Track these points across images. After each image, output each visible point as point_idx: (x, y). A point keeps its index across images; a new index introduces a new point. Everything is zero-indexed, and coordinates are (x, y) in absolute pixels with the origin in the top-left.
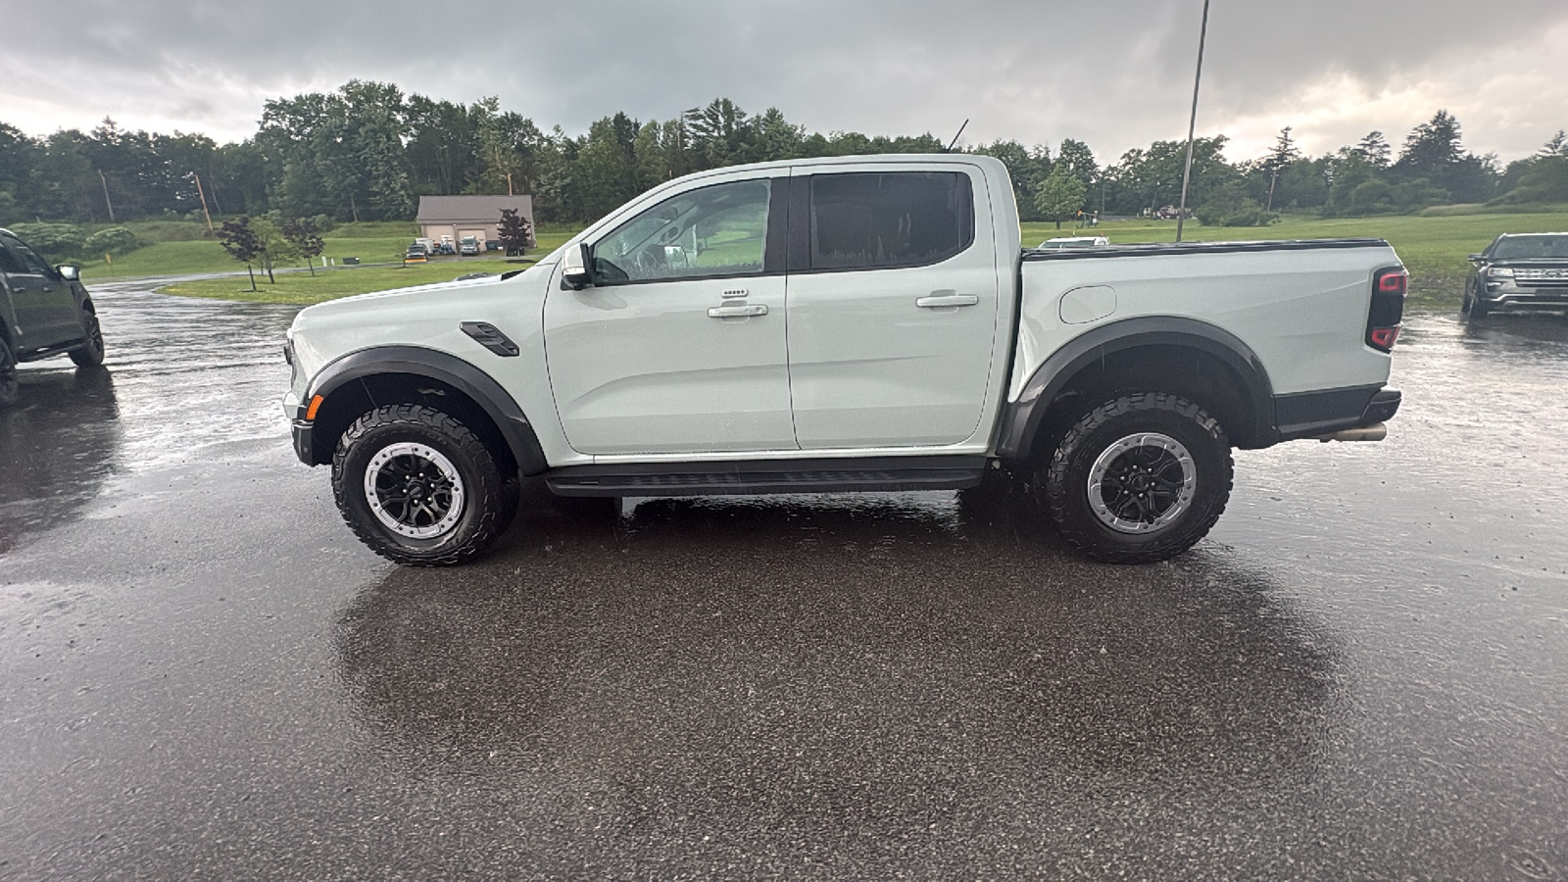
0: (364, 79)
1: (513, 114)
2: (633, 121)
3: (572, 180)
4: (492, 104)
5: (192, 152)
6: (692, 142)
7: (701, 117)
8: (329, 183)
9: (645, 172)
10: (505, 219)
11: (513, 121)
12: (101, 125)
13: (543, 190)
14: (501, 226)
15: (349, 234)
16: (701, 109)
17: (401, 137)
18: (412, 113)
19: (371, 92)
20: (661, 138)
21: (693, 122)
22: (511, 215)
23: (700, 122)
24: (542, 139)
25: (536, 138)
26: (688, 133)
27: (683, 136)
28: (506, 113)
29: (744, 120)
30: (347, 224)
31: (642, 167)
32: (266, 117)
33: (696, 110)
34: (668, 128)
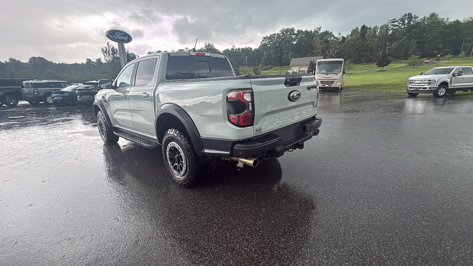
0: (286, 28)
1: (326, 31)
2: (369, 27)
3: (341, 50)
4: (319, 29)
5: (247, 51)
6: (391, 31)
7: (396, 21)
8: (273, 56)
9: (369, 44)
10: (310, 64)
11: (327, 33)
12: (232, 47)
13: (330, 53)
14: (309, 66)
15: (276, 70)
16: (397, 18)
17: (293, 42)
18: (297, 35)
19: (287, 31)
20: (378, 31)
21: (392, 24)
22: (312, 63)
23: (396, 23)
24: (335, 37)
25: (333, 37)
26: (390, 28)
27: (388, 29)
28: (324, 31)
29: (417, 20)
30: (276, 67)
31: (368, 43)
32: (263, 41)
33: (394, 19)
34: (382, 28)
